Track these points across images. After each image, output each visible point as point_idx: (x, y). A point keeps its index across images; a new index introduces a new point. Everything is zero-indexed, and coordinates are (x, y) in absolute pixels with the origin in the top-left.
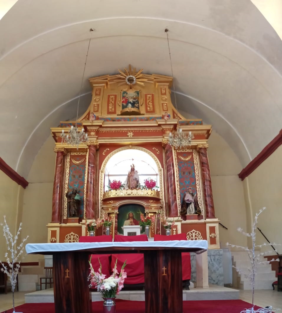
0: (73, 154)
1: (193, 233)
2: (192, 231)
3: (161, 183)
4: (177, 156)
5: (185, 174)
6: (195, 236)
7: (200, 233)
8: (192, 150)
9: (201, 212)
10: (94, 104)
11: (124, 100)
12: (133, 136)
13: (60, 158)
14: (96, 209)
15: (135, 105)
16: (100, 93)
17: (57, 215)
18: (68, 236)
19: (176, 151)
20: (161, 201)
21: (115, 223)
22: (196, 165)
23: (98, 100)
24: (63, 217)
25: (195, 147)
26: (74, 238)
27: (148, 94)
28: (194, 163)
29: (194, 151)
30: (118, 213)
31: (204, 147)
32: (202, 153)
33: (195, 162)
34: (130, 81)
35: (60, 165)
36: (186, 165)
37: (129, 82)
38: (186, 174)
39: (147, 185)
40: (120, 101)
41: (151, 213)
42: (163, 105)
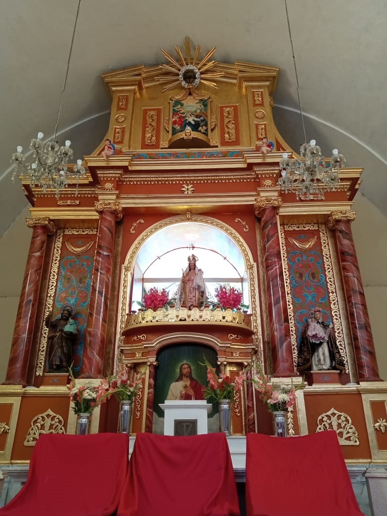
0: (70, 233)
1: (332, 417)
2: (329, 413)
3: (253, 297)
4: (286, 239)
5: (304, 278)
6: (338, 426)
7: (349, 418)
8: (318, 227)
9: (343, 365)
10: (116, 128)
11: (176, 118)
12: (193, 192)
13: (39, 240)
14: (109, 353)
15: (200, 128)
16: (126, 105)
17: (19, 365)
18: (38, 419)
19: (284, 228)
20: (253, 336)
21: (149, 389)
22: (327, 258)
23: (123, 120)
24: (36, 371)
25: (324, 220)
26: (53, 425)
27: (226, 107)
28: (324, 254)
29: (323, 227)
30: (155, 364)
31: (345, 219)
32: (341, 232)
33: (325, 251)
34: (188, 80)
35: (38, 254)
36: (304, 258)
37: (187, 82)
38: (306, 277)
39: (223, 300)
40: (167, 122)
41: (230, 364)
42: (257, 129)
